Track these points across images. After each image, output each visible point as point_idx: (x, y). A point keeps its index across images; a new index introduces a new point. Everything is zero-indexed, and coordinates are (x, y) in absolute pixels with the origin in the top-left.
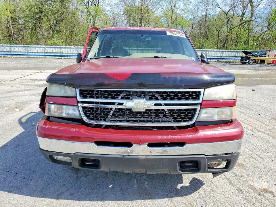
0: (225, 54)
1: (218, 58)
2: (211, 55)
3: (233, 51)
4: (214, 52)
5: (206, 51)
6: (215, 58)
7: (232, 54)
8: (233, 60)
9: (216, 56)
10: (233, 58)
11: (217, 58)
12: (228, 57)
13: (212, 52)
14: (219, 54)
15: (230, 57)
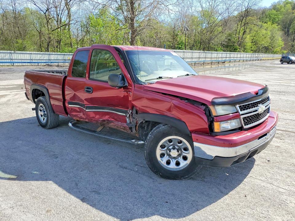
0: (53, 57)
1: (46, 61)
2: (37, 59)
3: (60, 53)
4: (40, 55)
5: (31, 54)
6: (43, 61)
7: (60, 57)
8: (62, 64)
9: (43, 60)
10: (62, 61)
11: (44, 61)
12: (56, 60)
13: (38, 55)
14: (46, 57)
15: (58, 60)
